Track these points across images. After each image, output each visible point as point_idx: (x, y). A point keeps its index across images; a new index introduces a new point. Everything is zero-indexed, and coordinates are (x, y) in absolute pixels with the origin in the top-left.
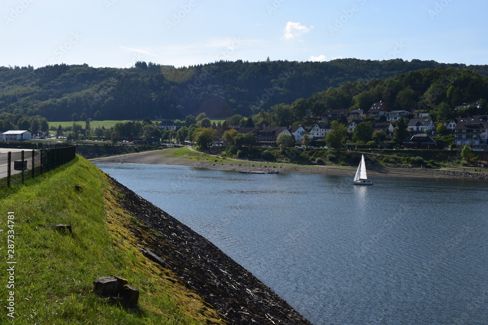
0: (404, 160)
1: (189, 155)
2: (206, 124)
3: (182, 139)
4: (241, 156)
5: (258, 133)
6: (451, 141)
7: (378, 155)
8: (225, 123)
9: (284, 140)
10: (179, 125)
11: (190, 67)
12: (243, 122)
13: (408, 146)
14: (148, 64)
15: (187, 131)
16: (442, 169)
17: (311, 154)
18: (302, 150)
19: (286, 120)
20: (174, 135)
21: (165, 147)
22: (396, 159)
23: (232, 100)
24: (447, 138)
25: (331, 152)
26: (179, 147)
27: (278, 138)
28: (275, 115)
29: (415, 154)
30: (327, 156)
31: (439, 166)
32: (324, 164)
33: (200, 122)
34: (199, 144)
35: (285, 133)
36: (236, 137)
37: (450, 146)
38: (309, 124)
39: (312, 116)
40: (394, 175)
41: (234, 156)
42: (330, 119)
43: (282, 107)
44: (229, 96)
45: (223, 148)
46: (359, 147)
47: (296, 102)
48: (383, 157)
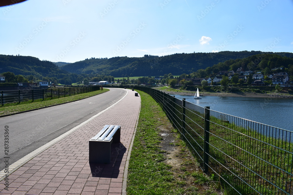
0: (252, 90)
1: (167, 89)
2: (172, 77)
3: (163, 83)
4: (187, 90)
5: (193, 80)
6: (271, 83)
7: (242, 88)
8: (179, 77)
9: (204, 83)
10: (162, 78)
11: (165, 56)
12: (187, 76)
13: (253, 85)
14: (149, 56)
15: (165, 80)
16: (268, 94)
17: (215, 88)
18: (211, 87)
19: (203, 75)
20: (160, 82)
21: (158, 86)
22: (249, 90)
23: (181, 68)
24: (269, 82)
25: (222, 88)
26: (163, 86)
27: (202, 82)
28: (199, 74)
29: (256, 88)
30: (221, 89)
31: (267, 93)
32: (220, 92)
33: (169, 77)
34: (170, 85)
35: (204, 80)
36: (185, 82)
37: (270, 85)
38: (213, 77)
39: (213, 74)
40: (248, 96)
41: (184, 89)
42: (221, 75)
43: (201, 71)
44: (180, 66)
45: (180, 87)
46: (233, 85)
47: (207, 68)
48: (244, 89)
